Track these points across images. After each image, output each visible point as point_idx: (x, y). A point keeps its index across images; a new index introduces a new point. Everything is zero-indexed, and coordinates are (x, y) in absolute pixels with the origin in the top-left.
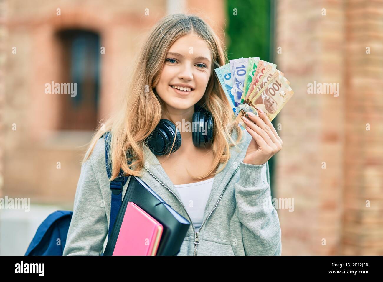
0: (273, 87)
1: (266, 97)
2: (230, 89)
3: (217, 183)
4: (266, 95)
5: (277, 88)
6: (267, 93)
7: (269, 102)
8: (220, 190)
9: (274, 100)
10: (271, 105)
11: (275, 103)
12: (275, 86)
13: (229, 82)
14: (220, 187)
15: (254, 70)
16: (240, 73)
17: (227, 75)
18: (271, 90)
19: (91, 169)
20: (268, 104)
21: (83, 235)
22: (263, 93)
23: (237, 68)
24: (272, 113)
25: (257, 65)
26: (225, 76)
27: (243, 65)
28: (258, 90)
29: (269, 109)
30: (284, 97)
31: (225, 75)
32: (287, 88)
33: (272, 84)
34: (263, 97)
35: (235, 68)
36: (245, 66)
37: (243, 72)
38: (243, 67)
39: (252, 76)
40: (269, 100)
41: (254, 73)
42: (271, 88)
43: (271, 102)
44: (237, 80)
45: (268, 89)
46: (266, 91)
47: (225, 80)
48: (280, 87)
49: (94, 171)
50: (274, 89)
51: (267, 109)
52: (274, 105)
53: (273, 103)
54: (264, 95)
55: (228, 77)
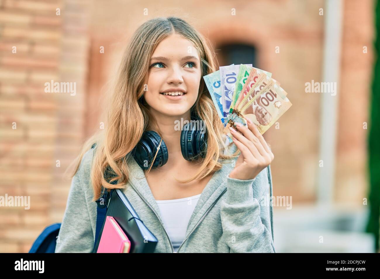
0: (267, 96)
1: (257, 107)
2: (219, 98)
3: (202, 199)
4: (258, 105)
5: (271, 99)
6: (258, 103)
7: (261, 113)
8: (205, 208)
9: (267, 111)
10: (263, 116)
11: (268, 114)
12: (268, 95)
13: (218, 91)
14: (205, 205)
15: (245, 78)
16: (230, 80)
17: (216, 82)
18: (264, 100)
19: (78, 180)
20: (260, 115)
21: (69, 249)
22: (255, 103)
23: (227, 75)
24: (264, 125)
25: (249, 72)
26: (214, 84)
27: (233, 72)
28: (249, 99)
29: (262, 120)
30: (279, 108)
31: (214, 82)
32: (283, 99)
33: (265, 93)
34: (254, 107)
35: (225, 75)
36: (235, 73)
37: (234, 80)
38: (234, 74)
39: (243, 84)
40: (261, 111)
41: (245, 81)
42: (263, 98)
43: (264, 113)
44: (226, 88)
45: (260, 99)
46: (258, 101)
47: (214, 88)
48: (274, 97)
49: (81, 182)
50: (268, 99)
51: (258, 120)
52: (267, 116)
53: (266, 114)
54: (255, 104)
55: (217, 85)
